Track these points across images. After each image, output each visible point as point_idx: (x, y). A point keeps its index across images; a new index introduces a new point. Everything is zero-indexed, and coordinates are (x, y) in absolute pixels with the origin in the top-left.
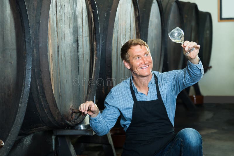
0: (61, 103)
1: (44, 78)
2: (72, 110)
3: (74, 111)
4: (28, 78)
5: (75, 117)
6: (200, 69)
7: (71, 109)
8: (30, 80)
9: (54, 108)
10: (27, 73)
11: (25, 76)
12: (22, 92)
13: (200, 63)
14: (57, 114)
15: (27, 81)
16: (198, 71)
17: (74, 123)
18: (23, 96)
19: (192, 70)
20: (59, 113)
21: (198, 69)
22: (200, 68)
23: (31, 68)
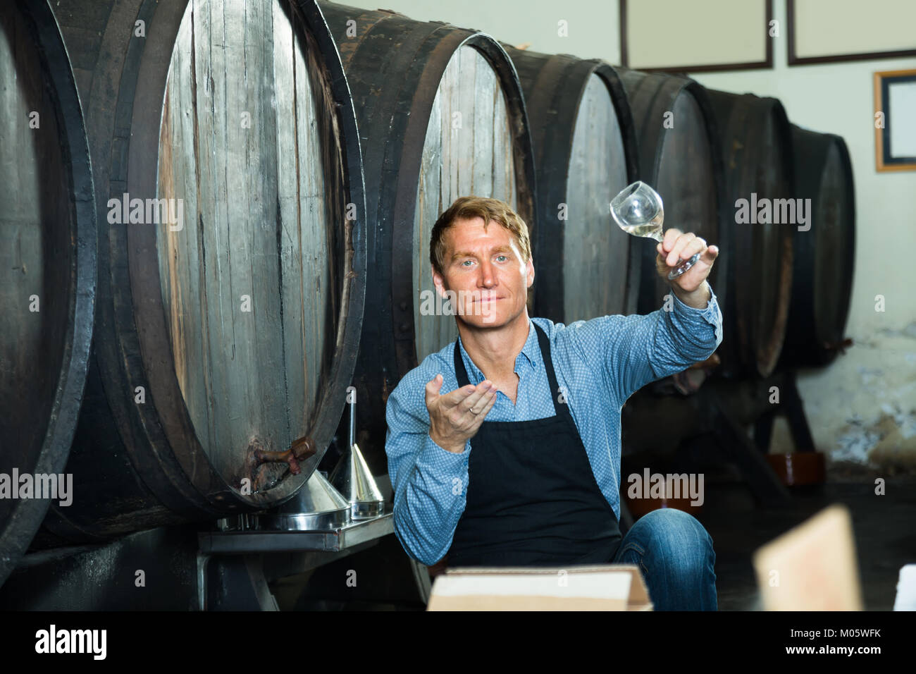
0: (211, 425)
1: (144, 330)
2: (257, 453)
3: (262, 457)
4: (84, 326)
5: (269, 478)
6: (712, 325)
7: (251, 448)
8: (89, 332)
9: (183, 436)
10: (79, 309)
11: (73, 319)
12: (63, 372)
13: (711, 306)
14: (194, 461)
15: (80, 335)
16: (704, 329)
17: (261, 496)
18: (64, 387)
19: (683, 327)
20: (202, 455)
21: (707, 323)
22: (711, 322)
23: (92, 289)
